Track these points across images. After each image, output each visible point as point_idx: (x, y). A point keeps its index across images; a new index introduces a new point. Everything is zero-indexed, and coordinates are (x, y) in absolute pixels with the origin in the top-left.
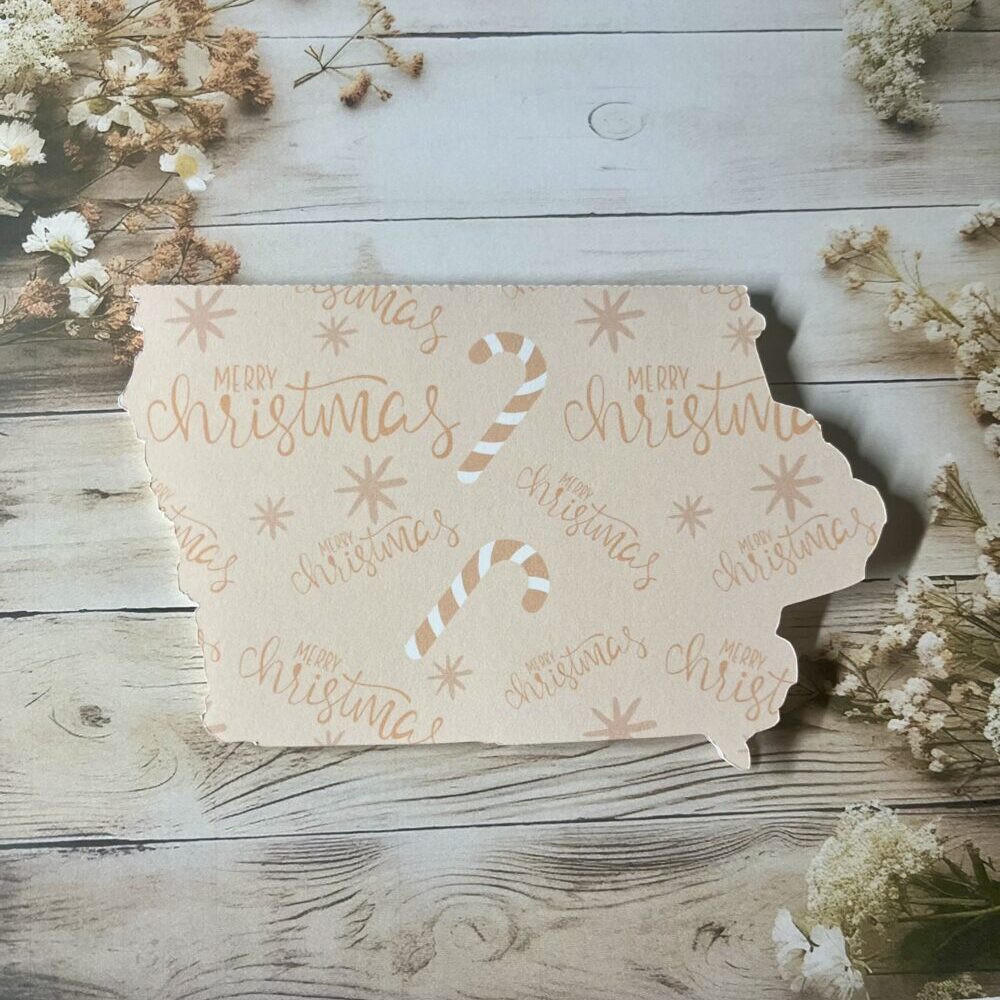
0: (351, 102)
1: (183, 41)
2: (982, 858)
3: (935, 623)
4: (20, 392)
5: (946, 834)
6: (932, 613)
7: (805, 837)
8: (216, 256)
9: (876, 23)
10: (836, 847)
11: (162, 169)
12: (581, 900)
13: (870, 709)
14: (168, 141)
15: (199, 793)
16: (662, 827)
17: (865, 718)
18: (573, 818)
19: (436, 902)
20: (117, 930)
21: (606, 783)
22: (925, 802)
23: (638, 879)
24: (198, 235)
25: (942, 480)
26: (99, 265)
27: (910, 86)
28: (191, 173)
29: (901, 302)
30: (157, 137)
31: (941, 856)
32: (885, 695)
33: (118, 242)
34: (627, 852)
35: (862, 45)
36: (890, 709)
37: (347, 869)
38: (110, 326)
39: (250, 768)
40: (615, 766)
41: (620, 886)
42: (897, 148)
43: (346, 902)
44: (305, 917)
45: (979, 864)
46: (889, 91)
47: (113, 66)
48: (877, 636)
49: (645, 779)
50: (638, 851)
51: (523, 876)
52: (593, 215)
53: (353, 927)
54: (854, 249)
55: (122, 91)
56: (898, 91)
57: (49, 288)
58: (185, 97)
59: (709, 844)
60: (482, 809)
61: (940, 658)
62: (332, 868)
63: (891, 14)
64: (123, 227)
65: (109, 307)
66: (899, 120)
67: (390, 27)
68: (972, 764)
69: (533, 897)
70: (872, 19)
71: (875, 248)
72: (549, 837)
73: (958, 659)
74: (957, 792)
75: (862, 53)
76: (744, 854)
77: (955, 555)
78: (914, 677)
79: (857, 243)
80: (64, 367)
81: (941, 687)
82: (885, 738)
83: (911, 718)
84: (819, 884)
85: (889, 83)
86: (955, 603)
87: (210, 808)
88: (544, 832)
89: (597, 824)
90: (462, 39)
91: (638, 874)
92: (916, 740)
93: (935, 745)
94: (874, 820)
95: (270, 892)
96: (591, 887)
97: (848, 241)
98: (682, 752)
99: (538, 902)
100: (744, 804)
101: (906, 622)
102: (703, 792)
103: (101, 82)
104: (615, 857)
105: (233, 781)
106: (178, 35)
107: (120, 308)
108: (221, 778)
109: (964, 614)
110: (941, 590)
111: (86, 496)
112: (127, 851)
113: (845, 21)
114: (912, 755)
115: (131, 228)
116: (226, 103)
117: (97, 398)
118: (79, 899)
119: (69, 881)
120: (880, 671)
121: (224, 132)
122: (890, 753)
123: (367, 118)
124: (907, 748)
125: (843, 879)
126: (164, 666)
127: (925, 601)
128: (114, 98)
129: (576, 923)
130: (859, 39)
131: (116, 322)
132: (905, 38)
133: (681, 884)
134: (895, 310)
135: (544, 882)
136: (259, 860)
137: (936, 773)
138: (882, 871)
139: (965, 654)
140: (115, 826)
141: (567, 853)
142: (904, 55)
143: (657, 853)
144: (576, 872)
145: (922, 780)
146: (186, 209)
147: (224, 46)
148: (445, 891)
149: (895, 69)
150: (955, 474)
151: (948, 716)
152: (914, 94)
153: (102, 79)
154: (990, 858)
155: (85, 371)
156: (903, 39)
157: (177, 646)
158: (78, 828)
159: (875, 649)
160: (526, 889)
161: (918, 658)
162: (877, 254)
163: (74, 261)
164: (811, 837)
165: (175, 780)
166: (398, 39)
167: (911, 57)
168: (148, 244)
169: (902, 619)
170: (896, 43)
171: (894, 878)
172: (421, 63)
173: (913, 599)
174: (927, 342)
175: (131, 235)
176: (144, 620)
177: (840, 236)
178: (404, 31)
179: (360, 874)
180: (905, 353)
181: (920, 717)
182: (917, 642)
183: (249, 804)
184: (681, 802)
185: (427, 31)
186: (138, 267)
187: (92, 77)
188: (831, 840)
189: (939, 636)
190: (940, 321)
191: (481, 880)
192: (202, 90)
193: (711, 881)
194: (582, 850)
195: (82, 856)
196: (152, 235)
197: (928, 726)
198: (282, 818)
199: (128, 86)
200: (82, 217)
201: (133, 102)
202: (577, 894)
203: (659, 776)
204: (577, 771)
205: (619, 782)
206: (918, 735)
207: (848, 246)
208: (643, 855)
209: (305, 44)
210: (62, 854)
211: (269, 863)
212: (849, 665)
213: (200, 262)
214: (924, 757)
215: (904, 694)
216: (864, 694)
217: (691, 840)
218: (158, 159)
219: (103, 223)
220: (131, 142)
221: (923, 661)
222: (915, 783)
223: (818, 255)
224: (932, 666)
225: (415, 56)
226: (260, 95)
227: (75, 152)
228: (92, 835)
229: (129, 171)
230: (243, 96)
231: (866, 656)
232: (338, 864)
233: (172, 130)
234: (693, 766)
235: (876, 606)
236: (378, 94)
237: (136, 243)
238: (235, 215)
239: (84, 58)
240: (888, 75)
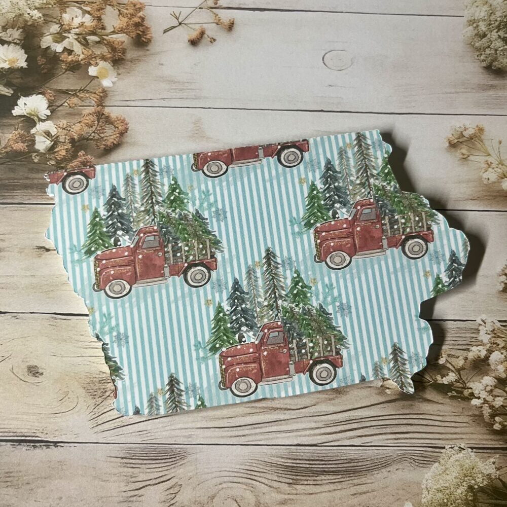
0: (194, 43)
1: (105, 5)
3: (500, 347)
4: (6, 191)
5: (501, 465)
6: (499, 341)
7: (422, 462)
8: (116, 123)
9: (483, 14)
10: (439, 469)
11: (90, 74)
12: (296, 489)
13: (462, 393)
14: (94, 59)
15: (89, 417)
16: (343, 451)
17: (459, 397)
18: (294, 444)
19: (216, 485)
20: (41, 490)
21: (314, 425)
22: (490, 446)
23: (328, 480)
24: (107, 110)
26: (52, 124)
27: (500, 49)
28: (105, 77)
29: (489, 167)
30: (88, 56)
31: (497, 477)
32: (470, 385)
33: (64, 112)
34: (323, 464)
35: (475, 25)
36: (473, 393)
37: (168, 464)
38: (56, 158)
40: (318, 416)
41: (318, 483)
42: (491, 83)
43: (166, 483)
44: (143, 489)
46: (488, 51)
47: (66, 17)
48: (467, 352)
49: (335, 424)
50: (329, 464)
51: (264, 474)
52: (322, 111)
53: (169, 497)
54: (465, 137)
55: (71, 31)
56: (493, 52)
57: (24, 135)
58: (104, 36)
59: (368, 463)
60: (244, 436)
61: (502, 366)
62: (160, 463)
63: (491, 9)
64: (67, 104)
65: (57, 147)
66: (493, 68)
67: (217, 4)
69: (269, 486)
70: (480, 11)
71: (477, 137)
72: (280, 454)
75: (474, 30)
76: (388, 469)
78: (487, 376)
79: (466, 134)
80: (30, 179)
81: (502, 382)
82: (470, 409)
83: (484, 399)
84: (429, 489)
85: (489, 47)
87: (94, 426)
88: (277, 451)
89: (307, 448)
90: (256, 12)
91: (328, 477)
92: (487, 411)
93: (497, 415)
94: (461, 455)
95: (125, 474)
96: (302, 482)
97: (462, 132)
98: (356, 410)
99: (272, 489)
100: (389, 441)
101: (484, 345)
102: (367, 433)
103: (59, 25)
104: (316, 466)
105: (108, 411)
106: (102, 2)
107: (62, 148)
108: (102, 410)
110: (504, 328)
111: (37, 250)
112: (48, 447)
113: (466, 12)
114: (484, 419)
115: (71, 105)
116: (126, 40)
117: (47, 197)
118: (20, 472)
119: (16, 462)
120: (468, 372)
121: (124, 55)
122: (472, 418)
123: (202, 53)
124: (481, 416)
125: (442, 487)
126: (75, 346)
127: (495, 334)
128: (66, 35)
129: (292, 502)
130: (472, 22)
131: (60, 156)
132: (498, 23)
133: (352, 484)
134: (486, 171)
135: (276, 478)
136: (120, 456)
137: (497, 430)
138: (464, 484)
140: (42, 433)
141: (289, 463)
142: (497, 32)
143: (340, 466)
144: (294, 474)
145: (490, 434)
146: (101, 97)
147: (127, 9)
148: (222, 480)
149: (491, 39)
151: (505, 399)
152: (501, 53)
153: (60, 24)
156: (497, 23)
157: (82, 335)
158: (22, 432)
159: (466, 359)
160: (266, 481)
161: (490, 365)
162: (477, 140)
163: (39, 122)
164: (425, 462)
165: (76, 409)
166: (221, 10)
167: (501, 33)
168: (79, 114)
169: (482, 344)
170: (493, 25)
172: (233, 24)
173: (489, 332)
174: (503, 190)
175: (70, 109)
176: (65, 319)
177: (457, 129)
178: (225, 6)
179: (175, 467)
180: (490, 196)
181: (490, 398)
182: (490, 356)
183: (116, 425)
184: (354, 438)
185: (237, 6)
186: (73, 127)
187: (55, 22)
188: (437, 464)
189: (502, 354)
191: (241, 475)
192: (114, 32)
193: (369, 483)
194: (298, 461)
195: (23, 448)
196: (82, 109)
197: (494, 404)
198: (134, 434)
199: (74, 28)
200: (45, 98)
201: (76, 37)
202: (295, 486)
203: (343, 423)
204: (298, 418)
205: (320, 425)
206: (488, 408)
207: (462, 135)
208: (332, 466)
209: (171, 10)
210: (12, 446)
211: (125, 458)
212: (451, 367)
213: (107, 125)
214: (491, 421)
215: (481, 385)
216: (459, 384)
217: (358, 459)
218: (88, 69)
219: (56, 102)
220: (74, 59)
221: (492, 367)
222: (485, 435)
223: (445, 139)
224: (498, 370)
225: (230, 20)
226: (145, 37)
227: (43, 63)
228: (29, 436)
229: (72, 74)
230: (136, 36)
231: (460, 363)
232: (163, 461)
233: (96, 53)
234: (362, 418)
235: (467, 335)
236: (209, 39)
237: (73, 114)
238: (127, 101)
239: (51, 12)
240: (488, 42)
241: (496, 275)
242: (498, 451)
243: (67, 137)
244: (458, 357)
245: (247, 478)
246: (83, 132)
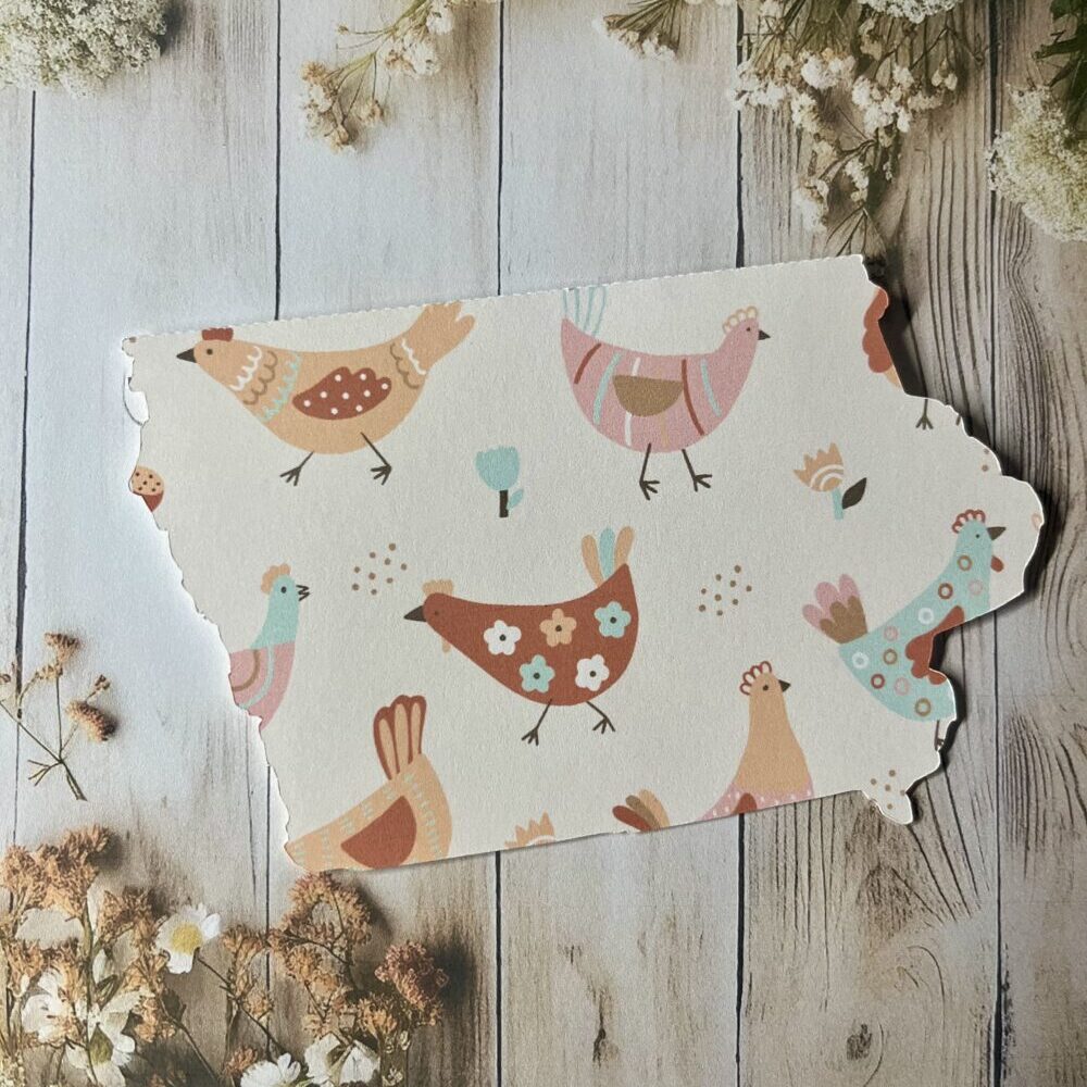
0: (109, 727)
1: (15, 941)
2: (1051, 43)
3: (792, 64)
5: (1025, 80)
6: (781, 65)
7: (1021, 239)
8: (308, 901)
9: (28, 47)
10: (1034, 205)
11: (188, 970)
12: (1077, 494)
13: (885, 151)
14: (151, 963)
16: (1004, 399)
17: (895, 157)
19: (1074, 655)
22: (989, 100)
23: (1058, 428)
24: (278, 923)
25: (623, 36)
26: (314, 1047)
27: (116, 12)
28: (197, 933)
29: (402, 59)
30: (145, 977)
31: (1048, 88)
32: (870, 130)
33: (284, 1022)
34: (1029, 439)
35: (56, 67)
36: (885, 128)
37: (1036, 754)
38: (392, 1032)
39: (923, 863)
41: (1065, 449)
42: (200, 39)
43: (1072, 756)
45: (1058, 48)
46: (122, 41)
47: (46, 1032)
48: (804, 133)
50: (1029, 427)
54: (331, 108)
55: (81, 1020)
56: (123, 29)
58: (92, 940)
59: (1024, 346)
61: (832, 63)
62: (1035, 771)
63: (16, 25)
64: (264, 1019)
65: (368, 1032)
66: (162, 33)
67: (8, 676)
68: (951, 42)
69: (1073, 547)
70: (20, 51)
71: (331, 81)
73: (834, 42)
74: (980, 61)
75: (68, 69)
76: (1036, 308)
77: (714, 31)
78: (851, 96)
79: (324, 105)
81: (864, 66)
82: (917, 136)
83: (897, 105)
84: (1071, 227)
85: (111, 38)
86: (770, 38)
87: (965, 910)
90: (27, 583)
91: (1053, 428)
92: (921, 101)
93: (929, 81)
94: (1007, 160)
95: (1058, 841)
96: (1065, 481)
97: (320, 114)
99: (1078, 541)
100: (983, 305)
101: (789, 97)
102: (968, 350)
103: (68, 1047)
104: (1034, 454)
105: (936, 881)
106: (7, 948)
107: (370, 1019)
108: (933, 895)
109: (782, 28)
110: (754, 52)
111: (602, 1057)
112: (1008, 1003)
113: (23, 86)
114: (937, 108)
115: (265, 1008)
116: (103, 888)
117: (483, 1044)
118: (1055, 1054)
119: (1037, 1066)
120: (844, 134)
121: (142, 892)
122: (935, 134)
123: (132, 706)
124: (930, 113)
125: (1068, 201)
126: (805, 962)
127: (766, 73)
128: (91, 1031)
130: (49, 72)
131: (388, 1024)
132: (48, 12)
133: (1065, 381)
134: (411, 65)
136: (1023, 853)
137: (958, 84)
138: (1061, 156)
139: (829, 33)
140: (981, 1016)
142: (73, 16)
143: (1031, 405)
145: (965, 99)
146: (244, 939)
147: (24, 889)
148: (1063, 644)
149: (90, 31)
150: (618, 19)
151: (896, 61)
152: (127, 9)
153: (64, 1045)
154: (1052, 35)
155: (448, 1061)
156: (51, 15)
157: (782, 945)
158: (981, 1058)
159: (817, 137)
160: (1064, 556)
161: (830, 89)
162: (339, 80)
163: (307, 1078)
164: (1022, 232)
165: (933, 949)
166: (24, 665)
167: (75, 7)
168: (288, 988)
169: (787, 101)
170: (56, 25)
171: (1069, 143)
172: (59, 636)
173: (762, 85)
174: (453, 31)
175: (275, 1008)
176: (750, 986)
177: (313, 124)
178: (13, 657)
180: (467, 60)
181: (896, 93)
182: (812, 87)
183: (962, 864)
184: (978, 376)
185: (15, 628)
186: (318, 998)
187: (60, 1058)
188: (1025, 209)
189: (806, 61)
190: (428, 13)
191: (1053, 604)
192: (84, 919)
193: (1063, 348)
195: (1010, 1053)
196: (276, 982)
197: (906, 86)
198: (979, 826)
199: (75, 1013)
200: (249, 1071)
201: (96, 1007)
202: (1071, 497)
206: (915, 99)
207: (328, 113)
208: (1032, 421)
209: (26, 786)
210: (1008, 1076)
211: (1027, 842)
212: (835, 170)
213: (315, 921)
214: (940, 94)
215: (870, 110)
216: (868, 156)
217: (1019, 367)
218: (175, 975)
219: (258, 1044)
220: (151, 1009)
221: (834, 84)
222: (968, 108)
223: (337, 152)
224: (840, 73)
225: (49, 644)
226: (94, 844)
227: (161, 1081)
228: (989, 1043)
229: (189, 1012)
230: (93, 865)
231: (825, 149)
232: (1031, 764)
233: (137, 957)
234: (939, 357)
235: (769, 130)
236: (98, 693)
237: (287, 1003)
238: (254, 877)
239: (35, 1069)
240: (99, 40)
241: (642, 61)
242: (998, 84)
243: (341, 1011)
244: (815, 154)
245: (1059, 594)
246: (332, 975)
